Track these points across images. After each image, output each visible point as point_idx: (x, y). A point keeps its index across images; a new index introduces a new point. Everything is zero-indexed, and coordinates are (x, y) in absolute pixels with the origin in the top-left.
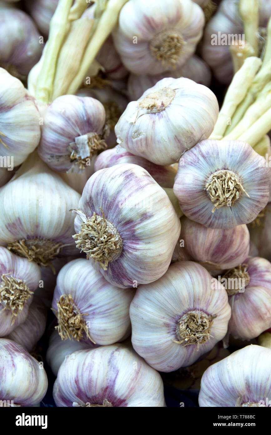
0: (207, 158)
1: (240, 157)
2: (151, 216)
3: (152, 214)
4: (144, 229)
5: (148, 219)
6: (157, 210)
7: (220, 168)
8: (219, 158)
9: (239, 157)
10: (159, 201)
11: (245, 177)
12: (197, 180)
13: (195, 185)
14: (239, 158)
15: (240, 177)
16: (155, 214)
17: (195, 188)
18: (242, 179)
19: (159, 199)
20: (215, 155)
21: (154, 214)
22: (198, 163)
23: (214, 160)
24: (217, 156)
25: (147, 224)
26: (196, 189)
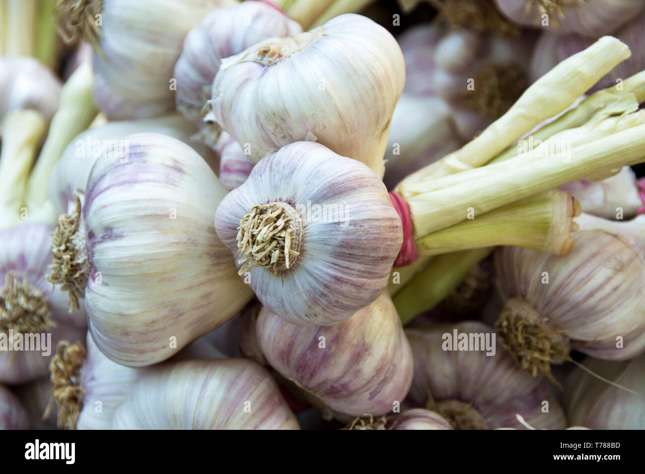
0: (273, 172)
1: (319, 189)
2: (119, 237)
3: (122, 233)
4: (102, 255)
5: (113, 240)
6: (134, 231)
7: (284, 199)
8: (290, 180)
9: (316, 189)
10: (146, 216)
11: (311, 230)
12: (240, 206)
13: (231, 214)
14: (317, 191)
15: (305, 227)
16: (127, 236)
17: (229, 219)
18: (306, 232)
19: (148, 212)
20: (286, 172)
21: (125, 234)
22: (261, 176)
23: (281, 180)
24: (289, 174)
25: (107, 248)
26: (230, 221)
